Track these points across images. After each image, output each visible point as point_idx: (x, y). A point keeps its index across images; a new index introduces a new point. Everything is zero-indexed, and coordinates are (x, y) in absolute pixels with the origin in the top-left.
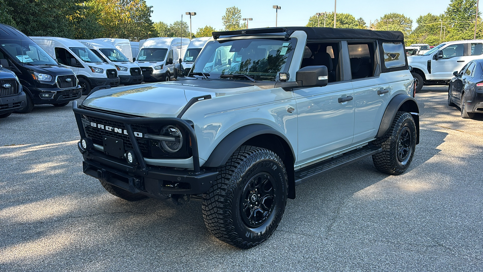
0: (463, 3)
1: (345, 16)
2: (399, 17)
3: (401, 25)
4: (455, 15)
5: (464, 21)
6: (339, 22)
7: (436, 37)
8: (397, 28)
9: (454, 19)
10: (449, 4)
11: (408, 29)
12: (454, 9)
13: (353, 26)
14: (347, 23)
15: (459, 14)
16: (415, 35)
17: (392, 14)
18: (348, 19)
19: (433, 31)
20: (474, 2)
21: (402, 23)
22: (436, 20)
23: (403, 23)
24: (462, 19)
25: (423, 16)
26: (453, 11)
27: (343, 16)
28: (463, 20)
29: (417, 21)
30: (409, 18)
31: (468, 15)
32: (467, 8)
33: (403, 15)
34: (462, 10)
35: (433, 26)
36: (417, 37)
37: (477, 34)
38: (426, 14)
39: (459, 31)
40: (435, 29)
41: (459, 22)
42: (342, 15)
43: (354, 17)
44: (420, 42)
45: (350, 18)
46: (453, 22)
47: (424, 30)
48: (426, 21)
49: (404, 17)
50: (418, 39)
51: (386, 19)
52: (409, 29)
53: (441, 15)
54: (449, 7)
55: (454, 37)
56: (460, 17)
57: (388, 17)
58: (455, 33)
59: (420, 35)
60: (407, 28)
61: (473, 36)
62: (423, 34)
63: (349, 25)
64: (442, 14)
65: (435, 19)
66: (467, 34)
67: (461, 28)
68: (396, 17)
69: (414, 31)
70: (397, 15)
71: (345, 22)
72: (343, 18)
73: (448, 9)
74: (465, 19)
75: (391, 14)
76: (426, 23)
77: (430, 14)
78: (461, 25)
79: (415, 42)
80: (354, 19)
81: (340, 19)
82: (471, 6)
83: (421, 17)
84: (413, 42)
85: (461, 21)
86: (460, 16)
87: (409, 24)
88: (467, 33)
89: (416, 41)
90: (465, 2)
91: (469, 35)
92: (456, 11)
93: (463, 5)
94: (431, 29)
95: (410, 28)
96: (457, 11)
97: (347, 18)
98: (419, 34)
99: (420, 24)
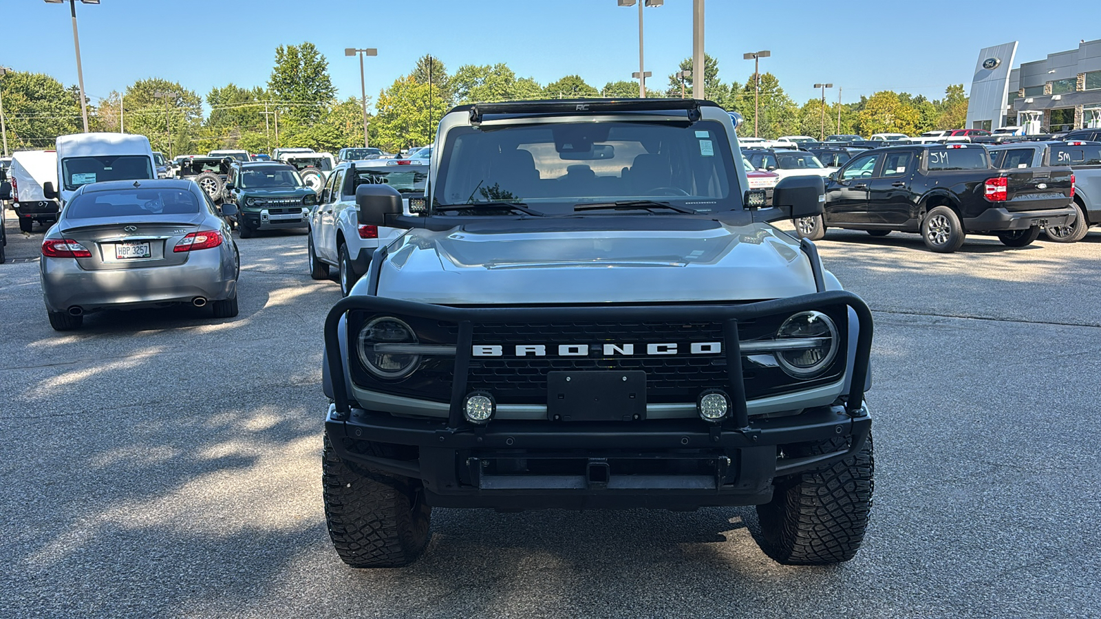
0: (300, 67)
1: (35, 80)
2: (171, 88)
3: (178, 106)
4: (289, 92)
5: (309, 103)
6: (21, 93)
7: (260, 135)
8: (172, 114)
9: (287, 99)
10: (275, 68)
11: (193, 116)
12: (285, 79)
13: (61, 104)
14: (42, 98)
15: (296, 90)
16: (212, 131)
17: (153, 82)
18: (45, 87)
19: (247, 123)
20: (321, 67)
21: (178, 102)
22: (247, 98)
23: (181, 103)
24: (303, 99)
25: (219, 89)
26: (284, 82)
27: (29, 78)
28: (304, 101)
29: (208, 100)
30: (193, 93)
31: (313, 92)
32: (309, 77)
33: (178, 84)
34: (301, 82)
35: (245, 112)
36: (217, 134)
37: (337, 130)
38: (225, 86)
39: (301, 124)
40: (250, 119)
41: (298, 105)
42: (27, 78)
43: (59, 83)
44: (227, 145)
45: (48, 85)
46: (286, 104)
47: (231, 120)
48: (227, 100)
49: (181, 90)
50: (220, 138)
51: (141, 91)
52: (197, 117)
53: (257, 90)
54: (275, 72)
55: (297, 136)
56: (299, 96)
57: (146, 88)
58: (293, 127)
59: (224, 129)
60: (192, 113)
61: (330, 134)
62: (231, 129)
63: (51, 101)
64: (258, 87)
65: (245, 97)
66: (320, 131)
67: (305, 118)
68: (164, 88)
69: (209, 121)
70: (166, 83)
71: (38, 94)
72: (32, 83)
73: (274, 78)
74: (308, 99)
75: (150, 80)
76: (229, 106)
77: (233, 86)
78: (303, 111)
79: (216, 145)
80: (61, 87)
81: (22, 87)
82: (317, 73)
83: (216, 92)
84: (209, 144)
85: (302, 103)
86: (299, 93)
87: (194, 106)
88: (319, 128)
89: (218, 142)
90: (303, 65)
91: (325, 132)
92: (289, 82)
93: (301, 72)
94: (242, 118)
95: (198, 114)
96: (292, 82)
97: (42, 85)
98: (221, 127)
99: (216, 107)
